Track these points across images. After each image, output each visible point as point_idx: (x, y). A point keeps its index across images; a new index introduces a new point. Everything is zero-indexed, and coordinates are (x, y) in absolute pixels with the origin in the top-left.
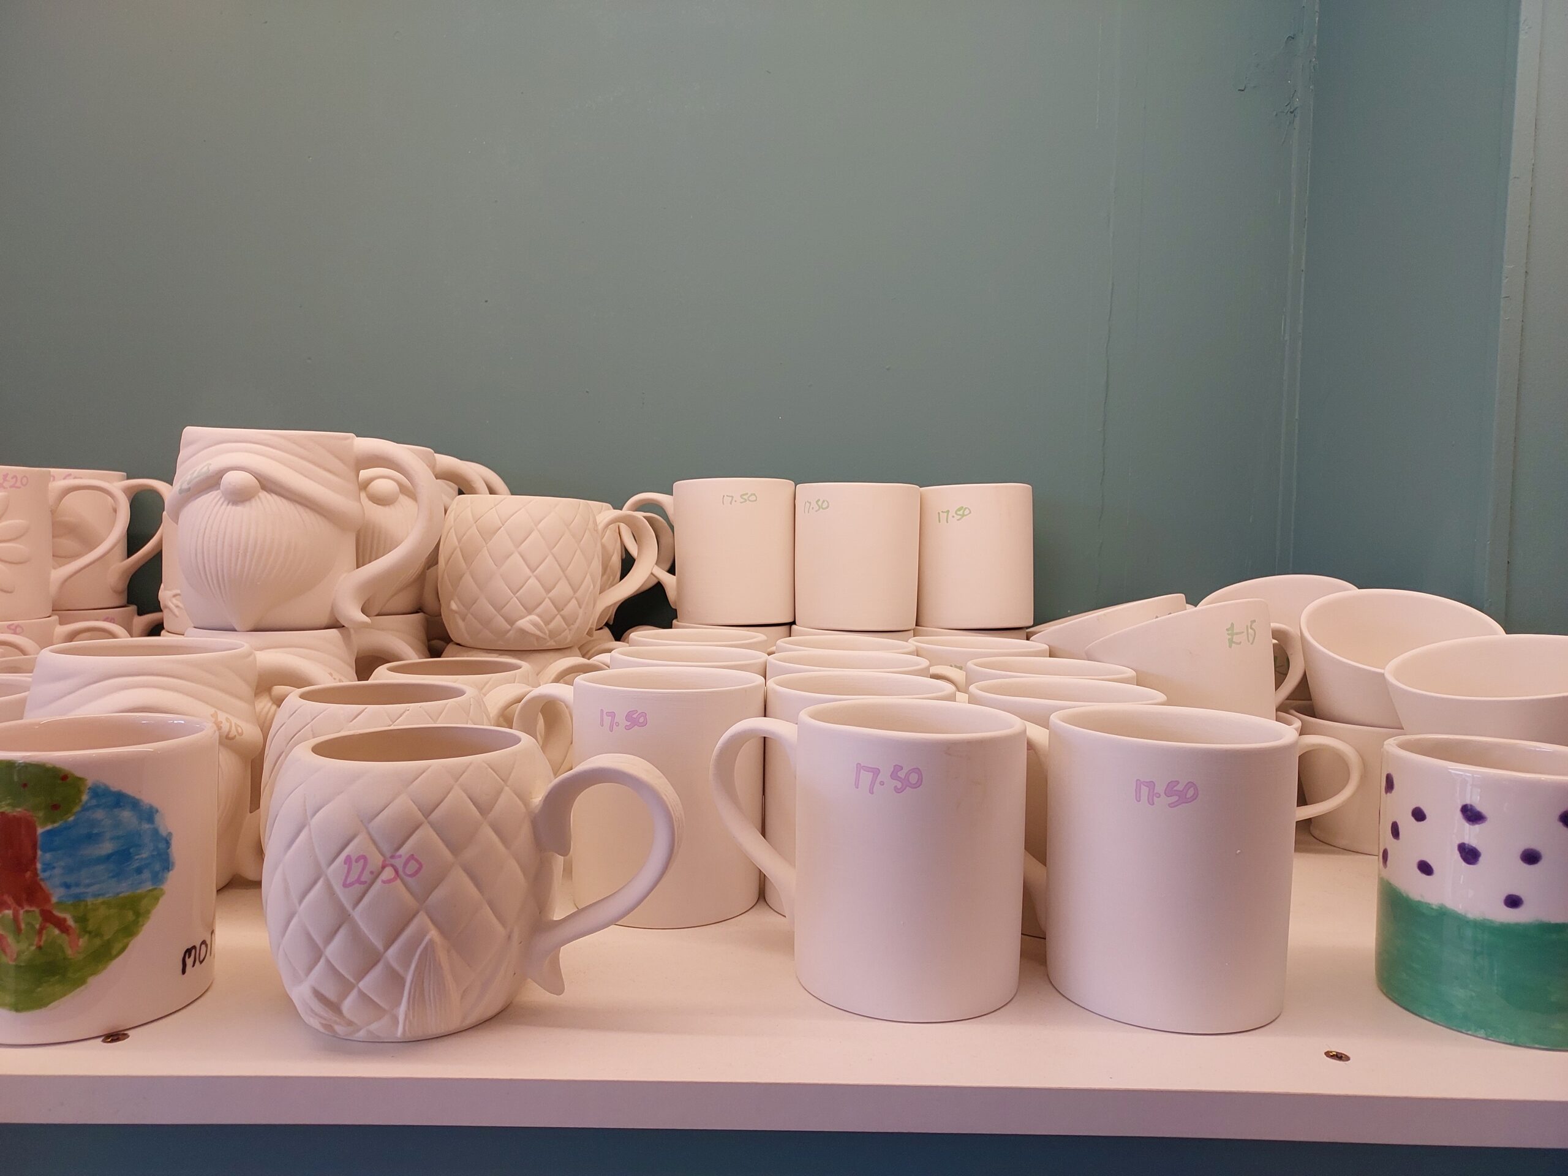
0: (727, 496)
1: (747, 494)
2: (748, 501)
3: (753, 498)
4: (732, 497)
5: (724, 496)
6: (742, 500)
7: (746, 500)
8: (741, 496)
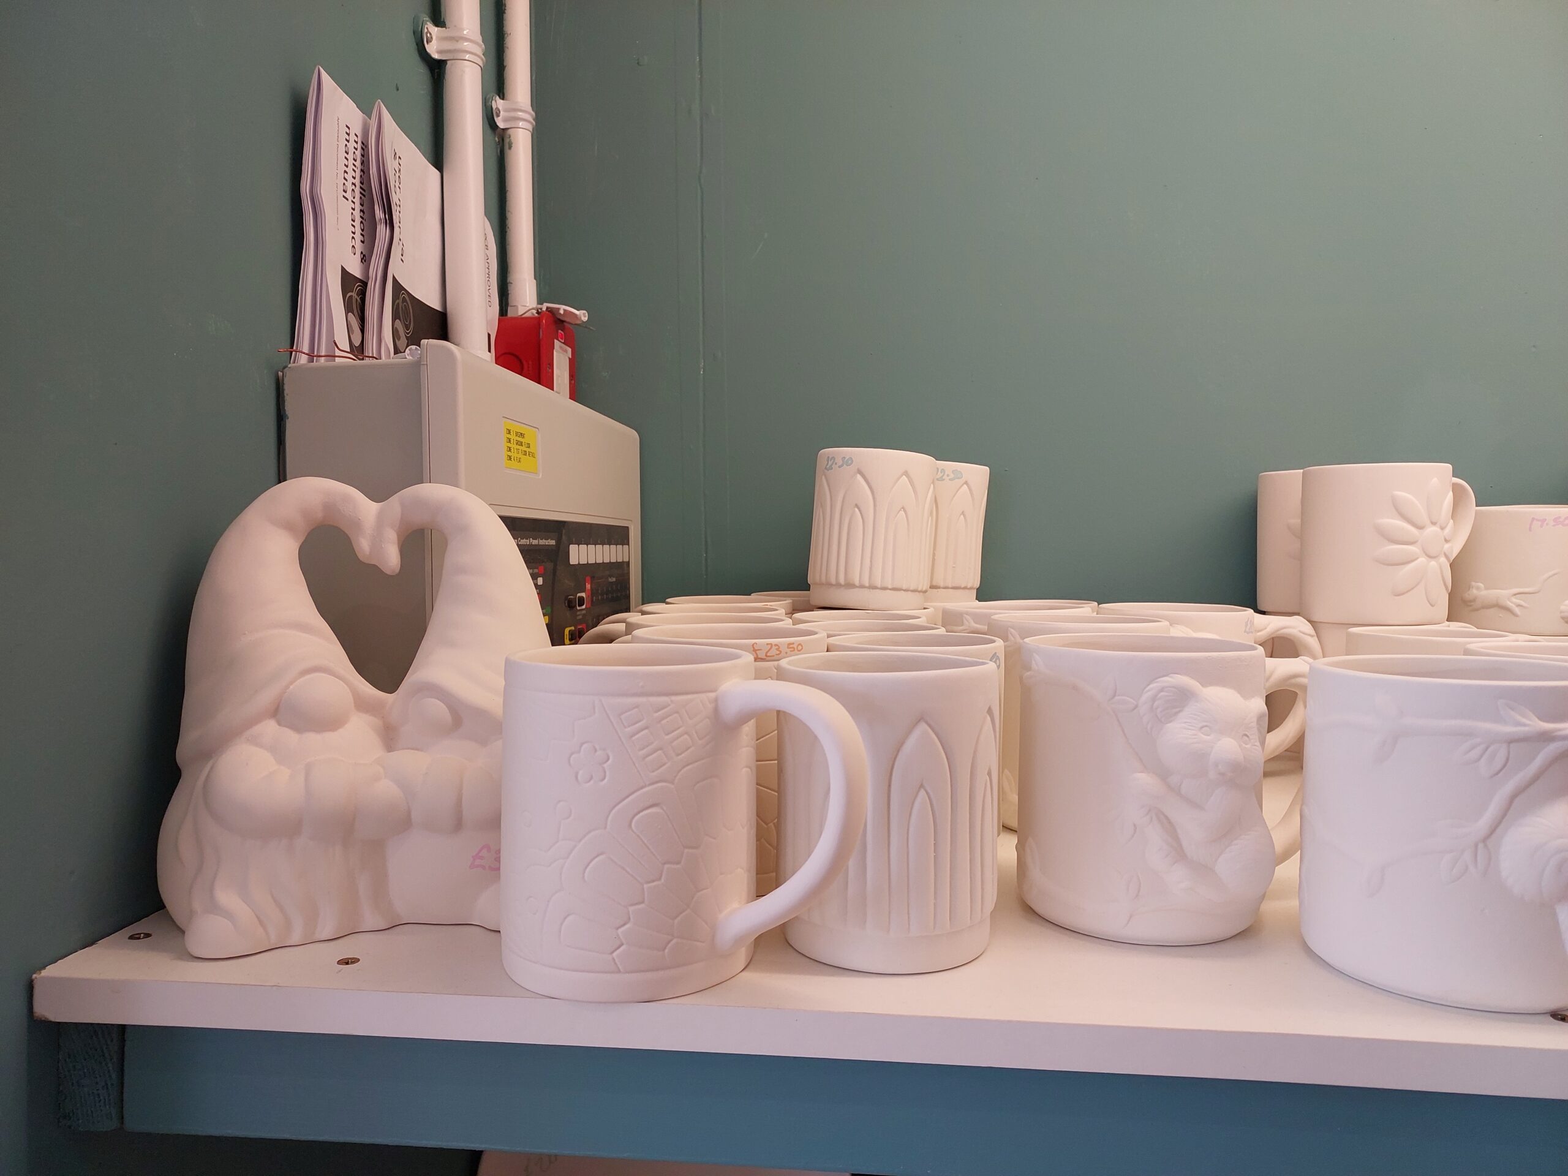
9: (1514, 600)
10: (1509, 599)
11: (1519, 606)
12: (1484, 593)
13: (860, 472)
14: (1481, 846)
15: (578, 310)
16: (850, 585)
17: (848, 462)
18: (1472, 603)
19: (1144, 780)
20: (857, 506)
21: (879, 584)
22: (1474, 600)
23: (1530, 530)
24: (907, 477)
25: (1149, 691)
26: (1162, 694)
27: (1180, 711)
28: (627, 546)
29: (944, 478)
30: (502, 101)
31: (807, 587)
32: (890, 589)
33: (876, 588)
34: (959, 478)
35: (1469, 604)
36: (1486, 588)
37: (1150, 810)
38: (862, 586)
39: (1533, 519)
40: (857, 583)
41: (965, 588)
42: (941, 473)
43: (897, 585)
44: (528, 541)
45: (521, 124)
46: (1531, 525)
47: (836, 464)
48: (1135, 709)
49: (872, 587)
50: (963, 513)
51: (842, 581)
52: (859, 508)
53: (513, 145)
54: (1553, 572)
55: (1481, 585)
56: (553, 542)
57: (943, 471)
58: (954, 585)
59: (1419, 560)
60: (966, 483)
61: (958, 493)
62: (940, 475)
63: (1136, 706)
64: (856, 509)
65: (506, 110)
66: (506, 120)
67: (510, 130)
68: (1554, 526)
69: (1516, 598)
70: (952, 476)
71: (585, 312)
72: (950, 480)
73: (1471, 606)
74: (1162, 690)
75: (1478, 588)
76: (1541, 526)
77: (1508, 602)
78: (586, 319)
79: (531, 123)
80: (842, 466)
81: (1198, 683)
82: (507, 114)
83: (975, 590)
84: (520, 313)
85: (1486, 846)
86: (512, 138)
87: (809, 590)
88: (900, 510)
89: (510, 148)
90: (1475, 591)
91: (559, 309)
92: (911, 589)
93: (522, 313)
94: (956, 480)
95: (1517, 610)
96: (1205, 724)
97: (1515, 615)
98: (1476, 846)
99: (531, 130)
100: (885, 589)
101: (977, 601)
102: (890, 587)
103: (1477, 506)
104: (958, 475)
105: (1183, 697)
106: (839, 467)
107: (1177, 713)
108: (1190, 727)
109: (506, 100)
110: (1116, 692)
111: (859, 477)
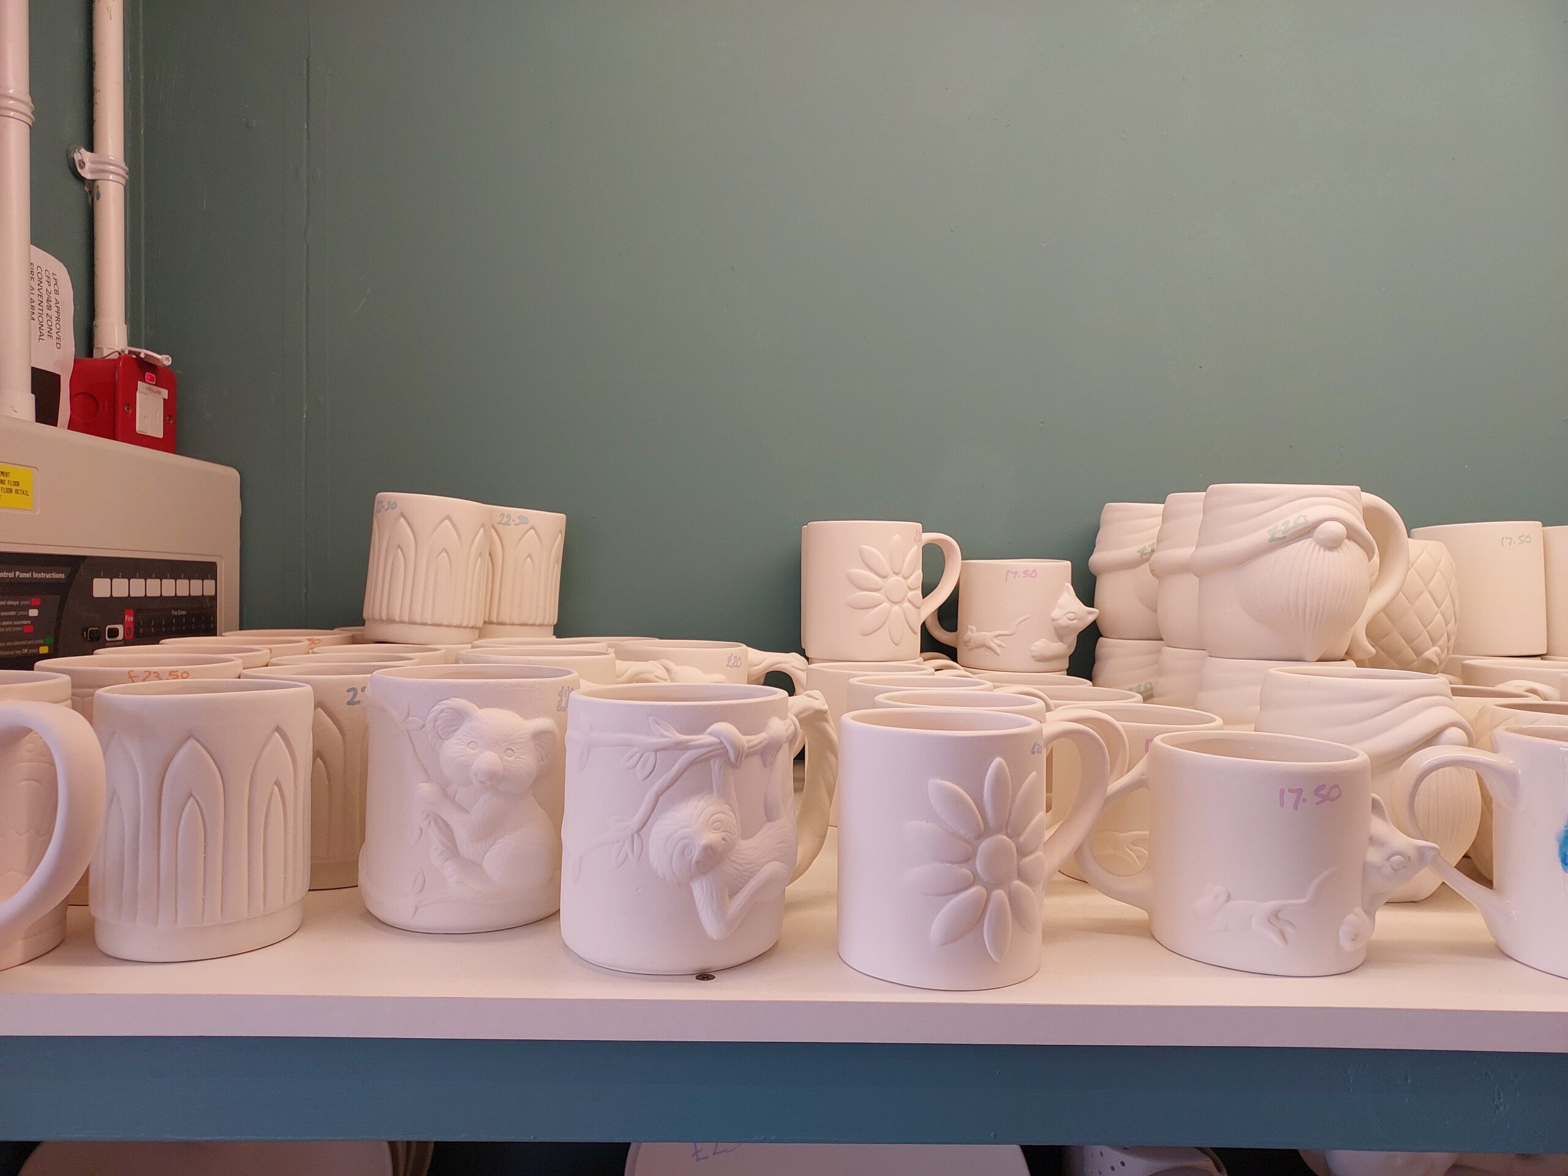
0: (1507, 538)
1: (1523, 536)
2: (1525, 543)
3: (1528, 540)
4: (1511, 539)
5: (1503, 538)
6: (1520, 542)
7: (1522, 543)
8: (1520, 537)
9: (996, 640)
10: (992, 640)
11: (999, 646)
12: (976, 634)
13: (403, 515)
14: (636, 836)
15: (160, 355)
16: (391, 621)
17: (394, 505)
18: (969, 644)
19: (424, 789)
20: (399, 547)
21: (418, 619)
22: (969, 642)
23: (1006, 580)
24: (450, 521)
25: (433, 712)
26: (442, 714)
27: (457, 730)
28: (213, 581)
29: (509, 522)
30: (89, 153)
31: (362, 622)
32: (430, 625)
33: (415, 623)
34: (525, 523)
35: (967, 644)
36: (978, 631)
37: (428, 815)
38: (402, 622)
39: (1008, 571)
40: (397, 618)
41: (533, 625)
42: (507, 518)
43: (436, 621)
44: (17, 575)
45: (111, 177)
46: (1007, 576)
47: (384, 507)
48: (422, 727)
49: (412, 623)
50: (529, 556)
51: (384, 616)
52: (401, 549)
53: (101, 196)
54: (1022, 619)
55: (974, 627)
56: (62, 576)
57: (509, 516)
58: (520, 622)
59: (884, 604)
60: (533, 528)
61: (525, 536)
62: (505, 520)
63: (424, 726)
64: (399, 551)
65: (92, 162)
66: (92, 172)
67: (98, 181)
68: (1024, 577)
69: (998, 640)
70: (518, 521)
71: (167, 356)
72: (516, 524)
73: (968, 646)
74: (442, 711)
75: (972, 630)
76: (1014, 578)
77: (991, 643)
78: (170, 363)
79: (124, 177)
80: (388, 508)
81: (474, 705)
82: (94, 166)
83: (553, 627)
84: (105, 354)
85: (639, 835)
86: (100, 189)
87: (364, 625)
88: (442, 551)
89: (98, 198)
90: (969, 633)
91: (140, 353)
92: (454, 624)
93: (107, 355)
94: (522, 525)
95: (998, 650)
96: (473, 740)
97: (997, 654)
98: (633, 836)
99: (125, 184)
100: (425, 624)
101: (554, 637)
102: (429, 622)
103: (962, 560)
104: (523, 520)
105: (459, 717)
106: (386, 510)
107: (454, 731)
108: (462, 743)
109: (95, 153)
110: (409, 713)
111: (402, 520)
